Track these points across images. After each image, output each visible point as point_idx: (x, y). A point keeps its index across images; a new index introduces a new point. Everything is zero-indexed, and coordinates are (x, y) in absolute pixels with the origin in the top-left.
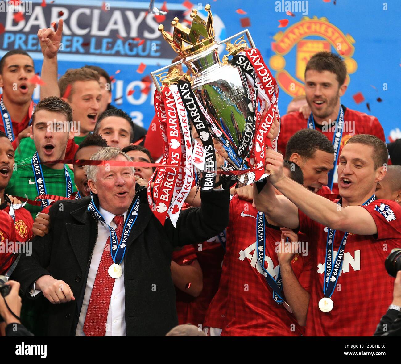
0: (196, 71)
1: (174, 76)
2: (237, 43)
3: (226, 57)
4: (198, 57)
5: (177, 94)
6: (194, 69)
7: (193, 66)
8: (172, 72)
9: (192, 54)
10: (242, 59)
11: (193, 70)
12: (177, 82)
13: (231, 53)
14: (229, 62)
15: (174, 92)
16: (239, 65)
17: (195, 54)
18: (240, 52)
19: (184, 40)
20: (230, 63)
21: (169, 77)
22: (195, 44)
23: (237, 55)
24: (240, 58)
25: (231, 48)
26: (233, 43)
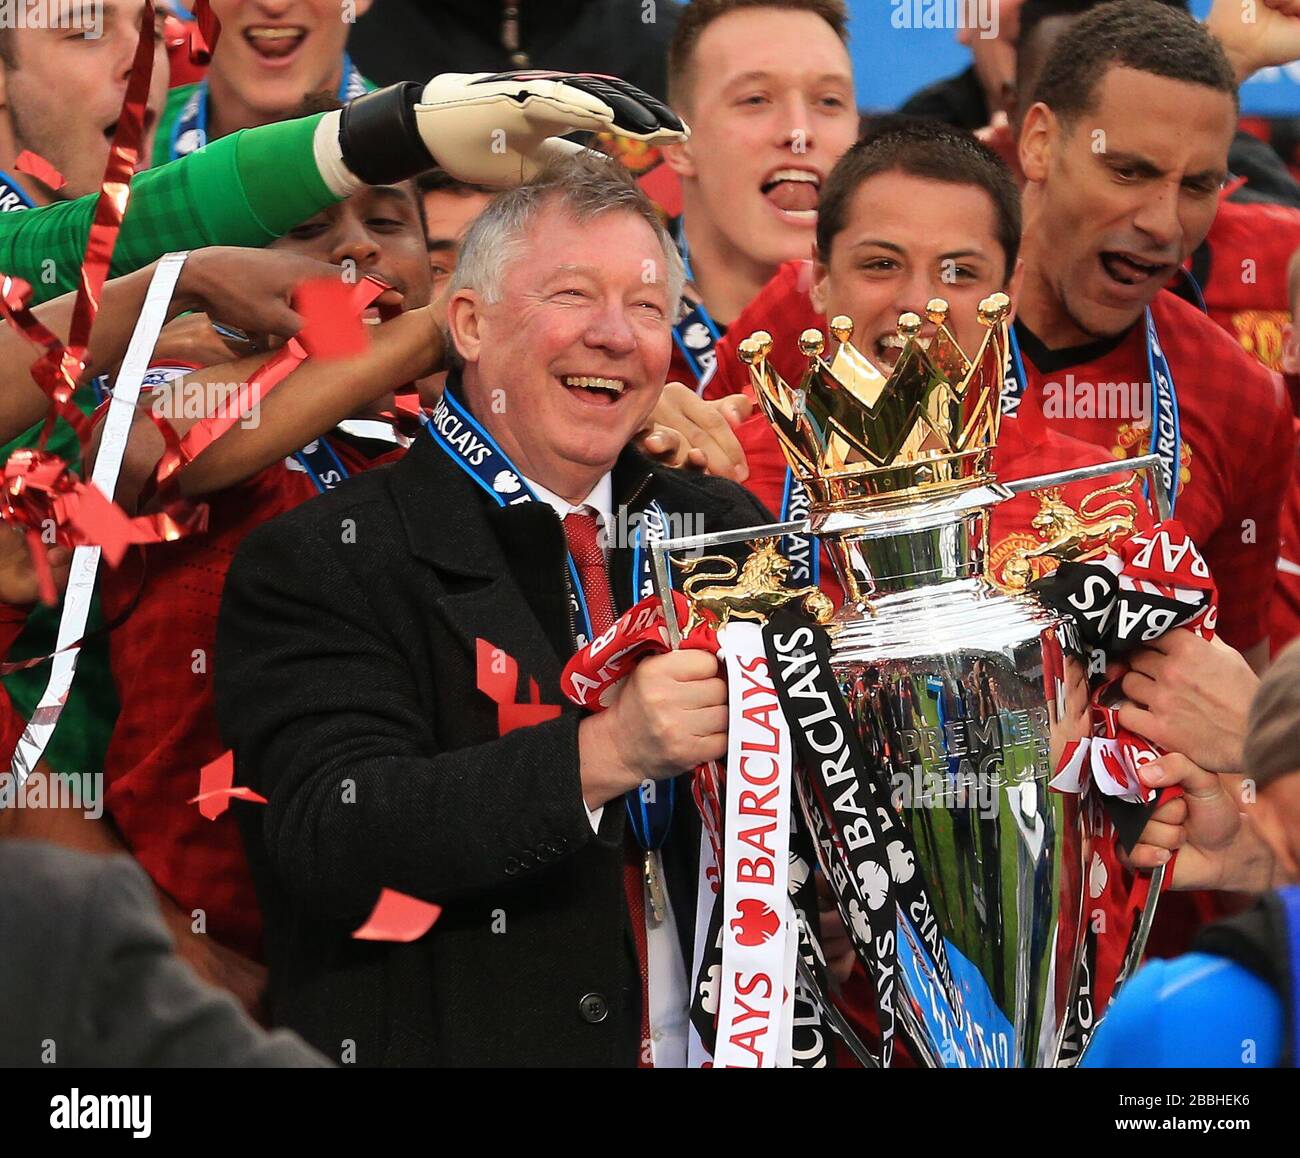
0: (864, 588)
1: (756, 584)
2: (1093, 506)
3: (1024, 555)
4: (889, 524)
5: (752, 667)
6: (859, 575)
7: (858, 561)
8: (753, 562)
9: (864, 505)
10: (1097, 588)
11: (852, 578)
12: (761, 616)
13: (1053, 546)
14: (1033, 588)
15: (739, 658)
16: (1078, 614)
17: (877, 505)
18: (1097, 551)
19: (840, 428)
20: (1035, 591)
21: (733, 582)
22: (889, 461)
23: (1078, 560)
24: (1089, 583)
25: (1060, 522)
26: (1071, 502)
